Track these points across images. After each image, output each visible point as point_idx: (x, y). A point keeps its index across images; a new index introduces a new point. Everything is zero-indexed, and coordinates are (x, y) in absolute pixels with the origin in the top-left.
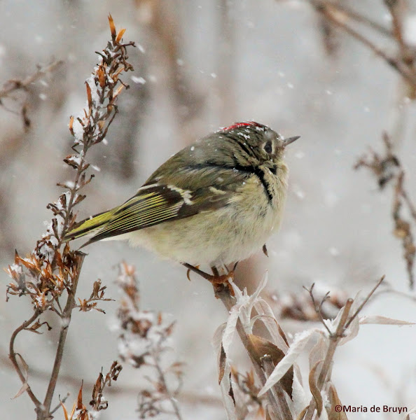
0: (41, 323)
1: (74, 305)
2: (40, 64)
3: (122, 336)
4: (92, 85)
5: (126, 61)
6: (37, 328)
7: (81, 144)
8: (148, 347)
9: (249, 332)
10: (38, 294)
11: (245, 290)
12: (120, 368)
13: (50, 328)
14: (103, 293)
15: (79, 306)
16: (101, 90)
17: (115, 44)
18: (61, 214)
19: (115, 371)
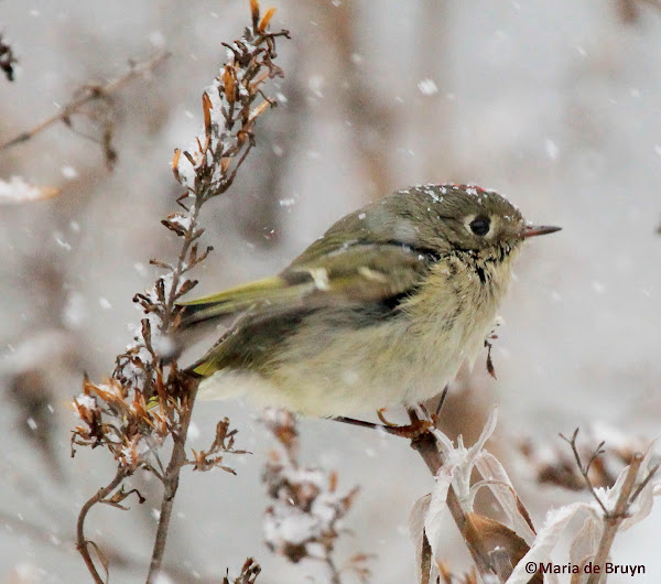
0: (126, 491)
1: (185, 461)
2: (136, 59)
3: (271, 510)
4: (214, 98)
5: (273, 61)
6: (120, 500)
7: (192, 195)
8: (312, 528)
9: (469, 508)
10: (125, 443)
11: (460, 440)
12: (257, 570)
13: (142, 500)
14: (232, 441)
15: (193, 463)
16: (227, 107)
17: (257, 32)
18: (156, 310)
19: (249, 574)
